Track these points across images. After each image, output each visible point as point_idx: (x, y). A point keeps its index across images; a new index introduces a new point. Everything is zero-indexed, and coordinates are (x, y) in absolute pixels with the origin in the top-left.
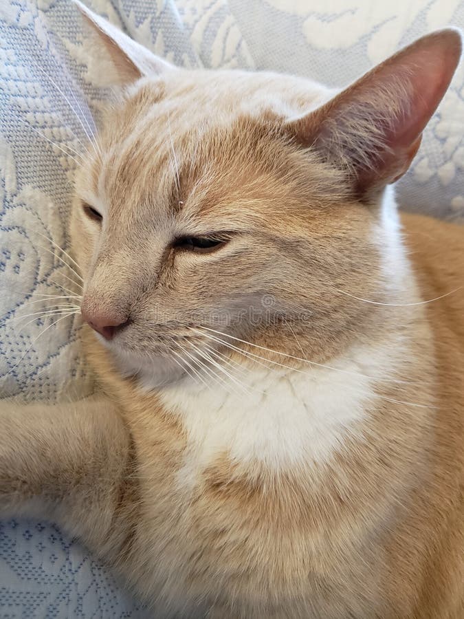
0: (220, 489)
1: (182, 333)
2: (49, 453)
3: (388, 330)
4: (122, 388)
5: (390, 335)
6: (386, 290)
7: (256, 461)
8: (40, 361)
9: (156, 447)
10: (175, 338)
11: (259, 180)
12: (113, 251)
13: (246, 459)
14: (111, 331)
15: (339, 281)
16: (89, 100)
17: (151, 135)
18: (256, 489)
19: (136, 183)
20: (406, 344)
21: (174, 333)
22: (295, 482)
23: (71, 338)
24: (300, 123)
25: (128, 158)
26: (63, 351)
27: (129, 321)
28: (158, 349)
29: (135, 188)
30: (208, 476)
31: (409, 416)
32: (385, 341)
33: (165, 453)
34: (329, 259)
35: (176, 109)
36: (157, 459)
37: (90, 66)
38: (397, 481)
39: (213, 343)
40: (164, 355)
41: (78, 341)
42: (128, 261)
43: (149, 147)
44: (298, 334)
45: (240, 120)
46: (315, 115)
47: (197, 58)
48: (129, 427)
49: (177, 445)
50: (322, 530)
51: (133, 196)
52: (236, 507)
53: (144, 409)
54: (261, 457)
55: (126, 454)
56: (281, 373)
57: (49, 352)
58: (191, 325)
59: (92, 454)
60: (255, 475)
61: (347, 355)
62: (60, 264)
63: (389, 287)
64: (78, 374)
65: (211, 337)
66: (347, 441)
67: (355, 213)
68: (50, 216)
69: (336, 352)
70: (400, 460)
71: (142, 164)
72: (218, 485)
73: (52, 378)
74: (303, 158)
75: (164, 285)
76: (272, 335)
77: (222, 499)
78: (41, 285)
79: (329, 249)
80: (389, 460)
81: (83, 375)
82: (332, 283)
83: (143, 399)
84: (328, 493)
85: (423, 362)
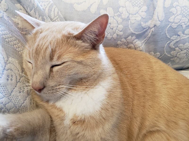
0: (75, 123)
1: (58, 87)
2: (31, 124)
3: (107, 77)
4: (45, 104)
5: (108, 78)
6: (104, 68)
7: (83, 114)
8: (22, 102)
9: (57, 117)
10: (57, 89)
11: (70, 49)
12: (37, 71)
13: (80, 114)
14: (40, 90)
15: (93, 68)
16: (21, 32)
17: (41, 42)
18: (84, 121)
19: (40, 55)
20: (112, 79)
21: (56, 88)
22: (93, 117)
23: (29, 95)
24: (77, 35)
25: (37, 49)
26: (27, 99)
27: (44, 87)
28: (52, 93)
29: (40, 56)
30: (72, 121)
31: (116, 96)
32: (107, 79)
33: (60, 117)
34: (90, 63)
35: (46, 35)
36: (58, 120)
37: (19, 23)
38: (117, 111)
39: (66, 88)
40: (54, 93)
41: (31, 95)
42: (42, 73)
43: (41, 45)
44: (87, 82)
45: (63, 35)
46: (80, 33)
47: (48, 17)
48: (49, 113)
49: (63, 115)
50: (102, 127)
51: (40, 58)
52: (80, 126)
53: (52, 108)
54: (84, 113)
55: (50, 120)
56: (85, 92)
57: (24, 99)
58: (60, 85)
59: (42, 122)
60: (83, 118)
61: (99, 84)
62: (22, 76)
63: (105, 67)
64: (32, 104)
65: (65, 87)
66: (103, 104)
67: (93, 52)
68: (17, 65)
69: (96, 84)
70: (116, 106)
71: (41, 50)
72: (75, 122)
73: (26, 106)
74: (79, 42)
75: (51, 77)
76: (80, 83)
77: (76, 125)
78: (19, 83)
79: (89, 61)
80: (114, 107)
81: (33, 104)
82: (91, 68)
83: (51, 106)
84: (101, 118)
85: (117, 83)
